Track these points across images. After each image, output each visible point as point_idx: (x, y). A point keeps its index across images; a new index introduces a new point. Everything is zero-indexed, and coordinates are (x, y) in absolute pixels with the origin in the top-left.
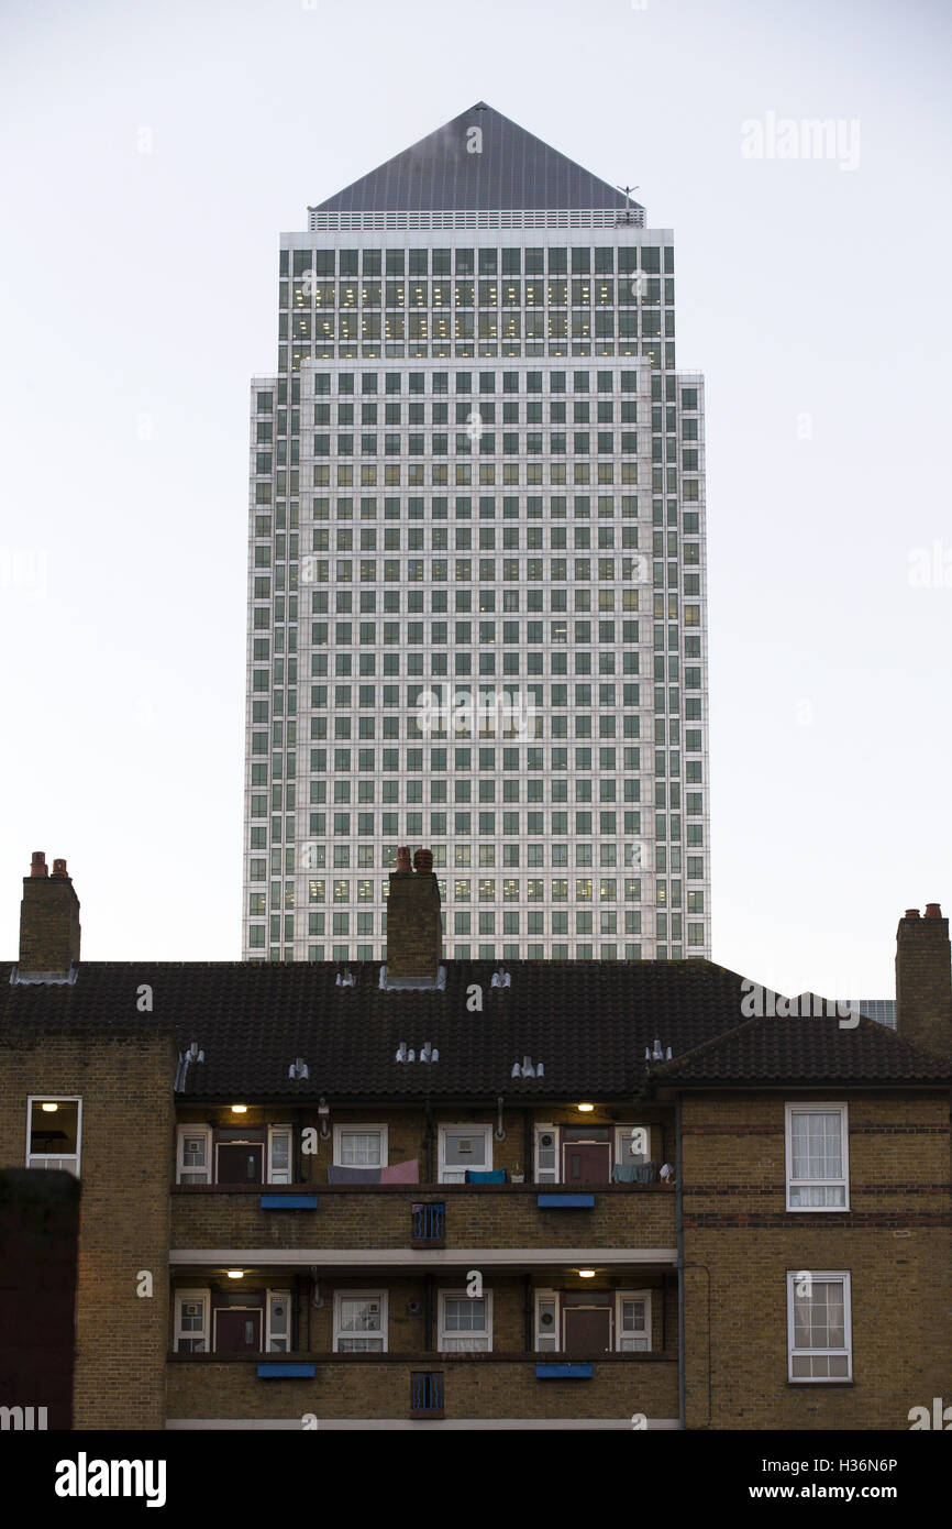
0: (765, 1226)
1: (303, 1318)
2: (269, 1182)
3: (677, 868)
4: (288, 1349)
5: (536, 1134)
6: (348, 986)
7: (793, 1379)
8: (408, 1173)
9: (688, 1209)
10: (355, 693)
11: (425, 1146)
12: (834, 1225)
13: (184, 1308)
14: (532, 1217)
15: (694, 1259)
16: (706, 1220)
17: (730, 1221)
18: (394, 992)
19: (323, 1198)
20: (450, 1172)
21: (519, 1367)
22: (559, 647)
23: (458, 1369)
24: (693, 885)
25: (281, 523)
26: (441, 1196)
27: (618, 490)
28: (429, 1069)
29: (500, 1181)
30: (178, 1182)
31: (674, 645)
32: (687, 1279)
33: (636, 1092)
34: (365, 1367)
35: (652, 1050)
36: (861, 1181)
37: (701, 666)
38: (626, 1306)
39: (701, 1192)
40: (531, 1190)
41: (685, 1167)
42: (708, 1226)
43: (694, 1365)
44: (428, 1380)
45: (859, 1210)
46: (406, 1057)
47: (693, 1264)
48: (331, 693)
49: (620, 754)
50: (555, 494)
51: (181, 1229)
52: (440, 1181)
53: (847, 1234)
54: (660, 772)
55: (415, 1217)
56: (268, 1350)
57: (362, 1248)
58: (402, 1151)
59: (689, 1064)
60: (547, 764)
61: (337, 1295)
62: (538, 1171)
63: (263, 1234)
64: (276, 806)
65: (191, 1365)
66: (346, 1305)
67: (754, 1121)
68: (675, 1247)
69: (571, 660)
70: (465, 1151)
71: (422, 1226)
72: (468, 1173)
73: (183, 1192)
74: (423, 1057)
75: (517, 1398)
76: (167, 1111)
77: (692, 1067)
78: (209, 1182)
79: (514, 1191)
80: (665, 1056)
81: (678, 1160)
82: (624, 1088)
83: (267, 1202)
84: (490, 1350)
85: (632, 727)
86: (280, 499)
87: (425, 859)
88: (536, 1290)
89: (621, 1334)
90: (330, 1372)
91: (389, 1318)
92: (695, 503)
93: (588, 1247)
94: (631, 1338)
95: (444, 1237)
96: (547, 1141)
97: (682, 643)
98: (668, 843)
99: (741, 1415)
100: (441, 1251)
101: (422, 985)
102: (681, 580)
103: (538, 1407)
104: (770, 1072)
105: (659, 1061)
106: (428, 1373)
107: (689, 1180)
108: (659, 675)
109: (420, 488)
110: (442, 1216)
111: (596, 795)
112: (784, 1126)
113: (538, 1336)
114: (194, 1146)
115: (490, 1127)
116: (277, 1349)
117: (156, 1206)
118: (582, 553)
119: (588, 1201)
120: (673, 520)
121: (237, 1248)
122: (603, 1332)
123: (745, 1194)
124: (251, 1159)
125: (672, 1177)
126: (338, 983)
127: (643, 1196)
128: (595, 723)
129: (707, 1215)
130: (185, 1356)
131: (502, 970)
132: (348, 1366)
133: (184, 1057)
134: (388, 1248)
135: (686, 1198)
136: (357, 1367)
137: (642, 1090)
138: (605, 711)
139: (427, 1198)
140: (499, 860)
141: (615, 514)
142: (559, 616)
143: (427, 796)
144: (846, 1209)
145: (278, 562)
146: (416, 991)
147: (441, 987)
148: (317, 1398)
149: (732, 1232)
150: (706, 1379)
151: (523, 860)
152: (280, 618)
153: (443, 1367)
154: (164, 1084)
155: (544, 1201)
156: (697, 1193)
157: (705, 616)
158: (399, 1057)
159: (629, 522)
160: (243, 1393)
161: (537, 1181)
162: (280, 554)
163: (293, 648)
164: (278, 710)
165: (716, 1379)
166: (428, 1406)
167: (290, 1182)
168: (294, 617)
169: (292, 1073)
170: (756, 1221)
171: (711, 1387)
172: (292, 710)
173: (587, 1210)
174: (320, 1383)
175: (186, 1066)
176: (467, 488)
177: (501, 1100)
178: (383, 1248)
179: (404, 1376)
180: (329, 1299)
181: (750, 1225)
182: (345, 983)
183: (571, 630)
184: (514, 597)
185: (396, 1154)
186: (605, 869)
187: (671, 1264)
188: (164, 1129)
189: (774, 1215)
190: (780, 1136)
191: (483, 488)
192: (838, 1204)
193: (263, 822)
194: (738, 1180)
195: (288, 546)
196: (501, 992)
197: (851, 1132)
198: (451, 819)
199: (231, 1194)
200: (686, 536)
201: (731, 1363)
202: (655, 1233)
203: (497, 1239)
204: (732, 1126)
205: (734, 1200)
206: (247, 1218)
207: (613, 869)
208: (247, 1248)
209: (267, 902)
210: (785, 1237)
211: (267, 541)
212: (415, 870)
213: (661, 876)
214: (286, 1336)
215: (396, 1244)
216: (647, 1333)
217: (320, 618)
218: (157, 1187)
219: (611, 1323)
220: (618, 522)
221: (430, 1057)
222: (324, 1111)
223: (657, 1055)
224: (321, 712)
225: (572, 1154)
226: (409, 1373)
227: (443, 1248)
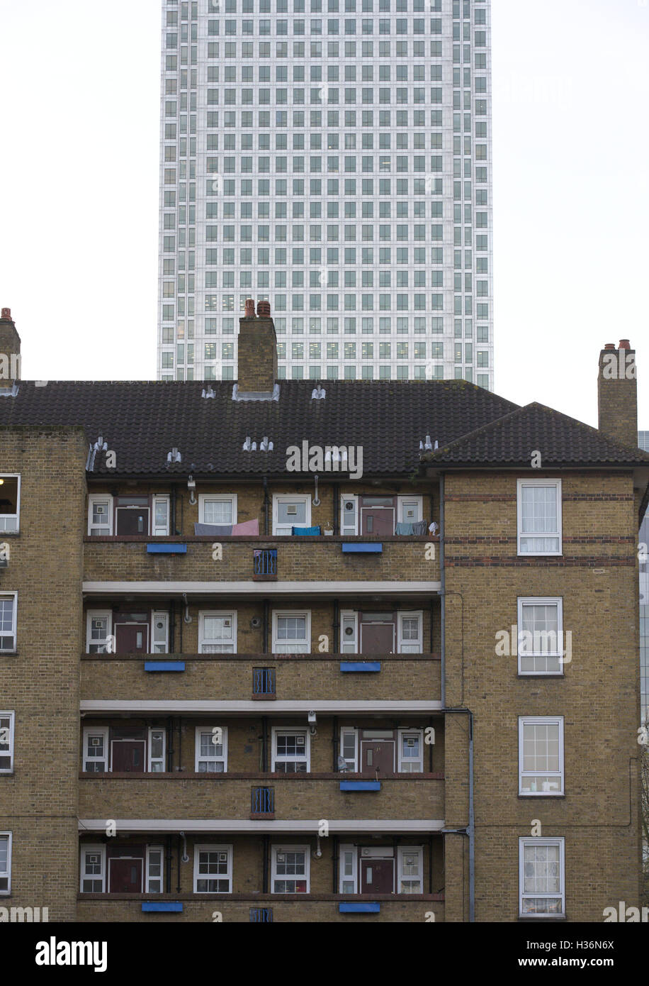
0: (503, 566)
1: (177, 630)
2: (153, 534)
3: (469, 335)
4: (167, 652)
5: (342, 501)
6: (210, 398)
7: (521, 673)
8: (251, 528)
9: (447, 554)
10: (238, 208)
11: (263, 509)
12: (551, 565)
13: (93, 623)
14: (339, 559)
15: (452, 588)
16: (462, 562)
17: (478, 562)
18: (243, 402)
19: (191, 545)
20: (280, 528)
21: (329, 664)
22: (385, 175)
23: (285, 665)
24: (482, 347)
25: (184, 85)
26: (274, 544)
27: (428, 61)
28: (266, 456)
29: (316, 534)
30: (89, 534)
31: (468, 174)
32: (448, 603)
33: (413, 472)
34: (220, 664)
35: (424, 442)
36: (570, 534)
37: (488, 188)
38: (404, 622)
39: (457, 542)
40: (338, 540)
41: (446, 524)
42: (462, 565)
43: (452, 663)
44: (264, 673)
45: (569, 554)
46: (250, 447)
47: (451, 592)
48: (221, 208)
49: (428, 252)
50: (382, 64)
51: (91, 567)
52: (274, 534)
53: (560, 571)
54: (458, 266)
55: (256, 559)
56: (152, 652)
57: (218, 581)
58: (247, 513)
59: (450, 452)
60: (376, 259)
61: (201, 614)
62: (343, 527)
63: (148, 571)
64: (181, 290)
65: (98, 663)
66: (208, 621)
67: (495, 492)
68: (439, 580)
69: (393, 184)
70: (292, 512)
71: (261, 566)
72: (293, 528)
73: (92, 541)
74: (262, 447)
75: (327, 686)
76: (81, 484)
77: (452, 454)
78: (111, 534)
79: (327, 541)
80: (433, 447)
81: (441, 519)
82: (404, 469)
83: (152, 548)
84: (309, 652)
85: (438, 232)
86: (183, 67)
87: (265, 308)
88: (341, 610)
89: (401, 641)
90: (195, 667)
91: (238, 630)
92: (483, 71)
93: (378, 580)
94: (409, 644)
95: (276, 573)
96: (349, 506)
97: (474, 172)
98: (463, 317)
99: (485, 698)
100: (274, 583)
101: (263, 396)
102: (473, 127)
103: (342, 692)
104: (507, 458)
105: (429, 450)
106: (264, 668)
107: (449, 533)
108: (457, 195)
109: (284, 59)
110: (275, 559)
111: (411, 282)
112: (516, 495)
113: (343, 643)
114: (101, 510)
115: (309, 497)
116: (158, 651)
117: (72, 551)
118: (402, 107)
119: (377, 548)
120: (467, 83)
121: (130, 580)
122: (390, 640)
123: (488, 543)
124: (141, 518)
125: (437, 531)
126: (203, 395)
127: (417, 544)
128: (411, 230)
129: (462, 558)
130: (92, 657)
131: (319, 387)
132: (208, 663)
133: (93, 447)
134: (237, 581)
135: (446, 546)
136: (215, 664)
137: (417, 470)
138: (418, 221)
139: (264, 546)
140: (341, 329)
141: (426, 79)
142: (384, 152)
143: (289, 282)
144: (560, 554)
145: (182, 113)
146: (258, 402)
147: (276, 399)
148: (187, 686)
149: (479, 571)
150: (460, 672)
151: (359, 329)
152: (183, 153)
153: (276, 664)
154: (78, 466)
155: (347, 548)
156: (454, 543)
157: (491, 153)
158: (245, 447)
159: (436, 84)
160: (134, 682)
161: (342, 534)
162: (183, 107)
163: (192, 175)
164: (182, 220)
165: (467, 673)
166: (264, 691)
167: (168, 535)
168: (193, 153)
169: (169, 458)
170: (496, 562)
171: (463, 678)
172: (192, 220)
173: (378, 554)
174: (189, 675)
175: (95, 453)
176: (319, 59)
177: (316, 477)
178: (233, 581)
179: (248, 670)
180: (196, 617)
181: (492, 565)
182: (208, 396)
183: (393, 162)
184: (352, 138)
185: (243, 515)
186: (417, 335)
187: (436, 592)
188: (78, 497)
189: (509, 558)
190: (513, 503)
191: (330, 59)
192: (554, 550)
193: (172, 301)
194: (484, 534)
195: (189, 101)
196: (318, 403)
197: (564, 500)
198: (307, 299)
199: (125, 543)
200: (478, 94)
201: (478, 662)
202: (425, 570)
203: (314, 574)
204: (480, 496)
205: (481, 548)
206: (138, 559)
207: (423, 335)
208: (137, 580)
209: (175, 358)
210: (517, 573)
211: (174, 98)
212: (258, 316)
213: (458, 341)
214: (166, 643)
215: (243, 578)
216: (420, 641)
217: (212, 153)
218: (74, 538)
219: (394, 634)
220: (428, 84)
221: (267, 447)
222: (192, 484)
223: (428, 446)
224: (213, 222)
225: (367, 516)
226: (250, 668)
227: (275, 580)
